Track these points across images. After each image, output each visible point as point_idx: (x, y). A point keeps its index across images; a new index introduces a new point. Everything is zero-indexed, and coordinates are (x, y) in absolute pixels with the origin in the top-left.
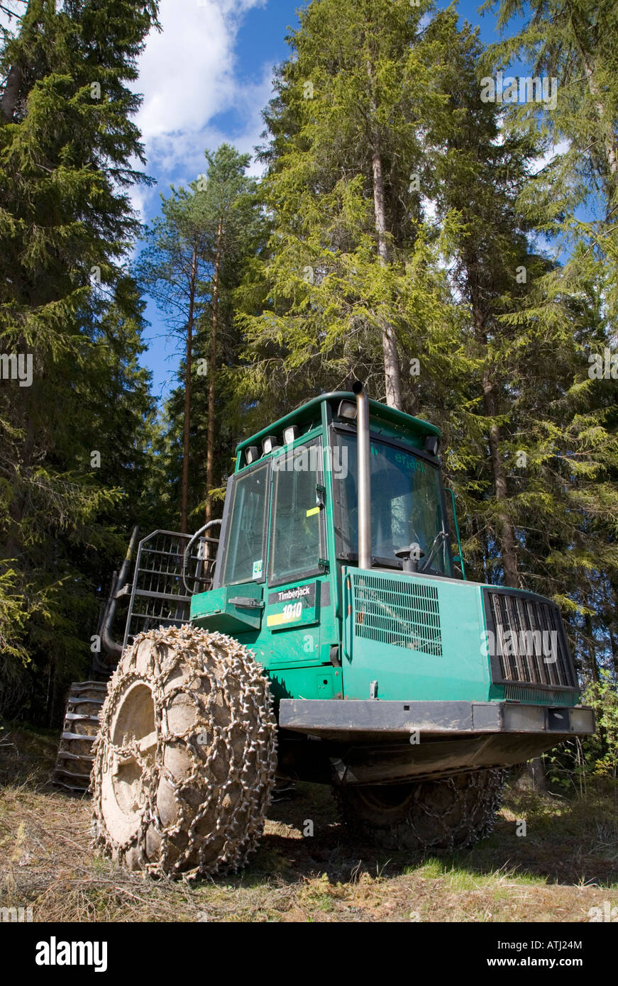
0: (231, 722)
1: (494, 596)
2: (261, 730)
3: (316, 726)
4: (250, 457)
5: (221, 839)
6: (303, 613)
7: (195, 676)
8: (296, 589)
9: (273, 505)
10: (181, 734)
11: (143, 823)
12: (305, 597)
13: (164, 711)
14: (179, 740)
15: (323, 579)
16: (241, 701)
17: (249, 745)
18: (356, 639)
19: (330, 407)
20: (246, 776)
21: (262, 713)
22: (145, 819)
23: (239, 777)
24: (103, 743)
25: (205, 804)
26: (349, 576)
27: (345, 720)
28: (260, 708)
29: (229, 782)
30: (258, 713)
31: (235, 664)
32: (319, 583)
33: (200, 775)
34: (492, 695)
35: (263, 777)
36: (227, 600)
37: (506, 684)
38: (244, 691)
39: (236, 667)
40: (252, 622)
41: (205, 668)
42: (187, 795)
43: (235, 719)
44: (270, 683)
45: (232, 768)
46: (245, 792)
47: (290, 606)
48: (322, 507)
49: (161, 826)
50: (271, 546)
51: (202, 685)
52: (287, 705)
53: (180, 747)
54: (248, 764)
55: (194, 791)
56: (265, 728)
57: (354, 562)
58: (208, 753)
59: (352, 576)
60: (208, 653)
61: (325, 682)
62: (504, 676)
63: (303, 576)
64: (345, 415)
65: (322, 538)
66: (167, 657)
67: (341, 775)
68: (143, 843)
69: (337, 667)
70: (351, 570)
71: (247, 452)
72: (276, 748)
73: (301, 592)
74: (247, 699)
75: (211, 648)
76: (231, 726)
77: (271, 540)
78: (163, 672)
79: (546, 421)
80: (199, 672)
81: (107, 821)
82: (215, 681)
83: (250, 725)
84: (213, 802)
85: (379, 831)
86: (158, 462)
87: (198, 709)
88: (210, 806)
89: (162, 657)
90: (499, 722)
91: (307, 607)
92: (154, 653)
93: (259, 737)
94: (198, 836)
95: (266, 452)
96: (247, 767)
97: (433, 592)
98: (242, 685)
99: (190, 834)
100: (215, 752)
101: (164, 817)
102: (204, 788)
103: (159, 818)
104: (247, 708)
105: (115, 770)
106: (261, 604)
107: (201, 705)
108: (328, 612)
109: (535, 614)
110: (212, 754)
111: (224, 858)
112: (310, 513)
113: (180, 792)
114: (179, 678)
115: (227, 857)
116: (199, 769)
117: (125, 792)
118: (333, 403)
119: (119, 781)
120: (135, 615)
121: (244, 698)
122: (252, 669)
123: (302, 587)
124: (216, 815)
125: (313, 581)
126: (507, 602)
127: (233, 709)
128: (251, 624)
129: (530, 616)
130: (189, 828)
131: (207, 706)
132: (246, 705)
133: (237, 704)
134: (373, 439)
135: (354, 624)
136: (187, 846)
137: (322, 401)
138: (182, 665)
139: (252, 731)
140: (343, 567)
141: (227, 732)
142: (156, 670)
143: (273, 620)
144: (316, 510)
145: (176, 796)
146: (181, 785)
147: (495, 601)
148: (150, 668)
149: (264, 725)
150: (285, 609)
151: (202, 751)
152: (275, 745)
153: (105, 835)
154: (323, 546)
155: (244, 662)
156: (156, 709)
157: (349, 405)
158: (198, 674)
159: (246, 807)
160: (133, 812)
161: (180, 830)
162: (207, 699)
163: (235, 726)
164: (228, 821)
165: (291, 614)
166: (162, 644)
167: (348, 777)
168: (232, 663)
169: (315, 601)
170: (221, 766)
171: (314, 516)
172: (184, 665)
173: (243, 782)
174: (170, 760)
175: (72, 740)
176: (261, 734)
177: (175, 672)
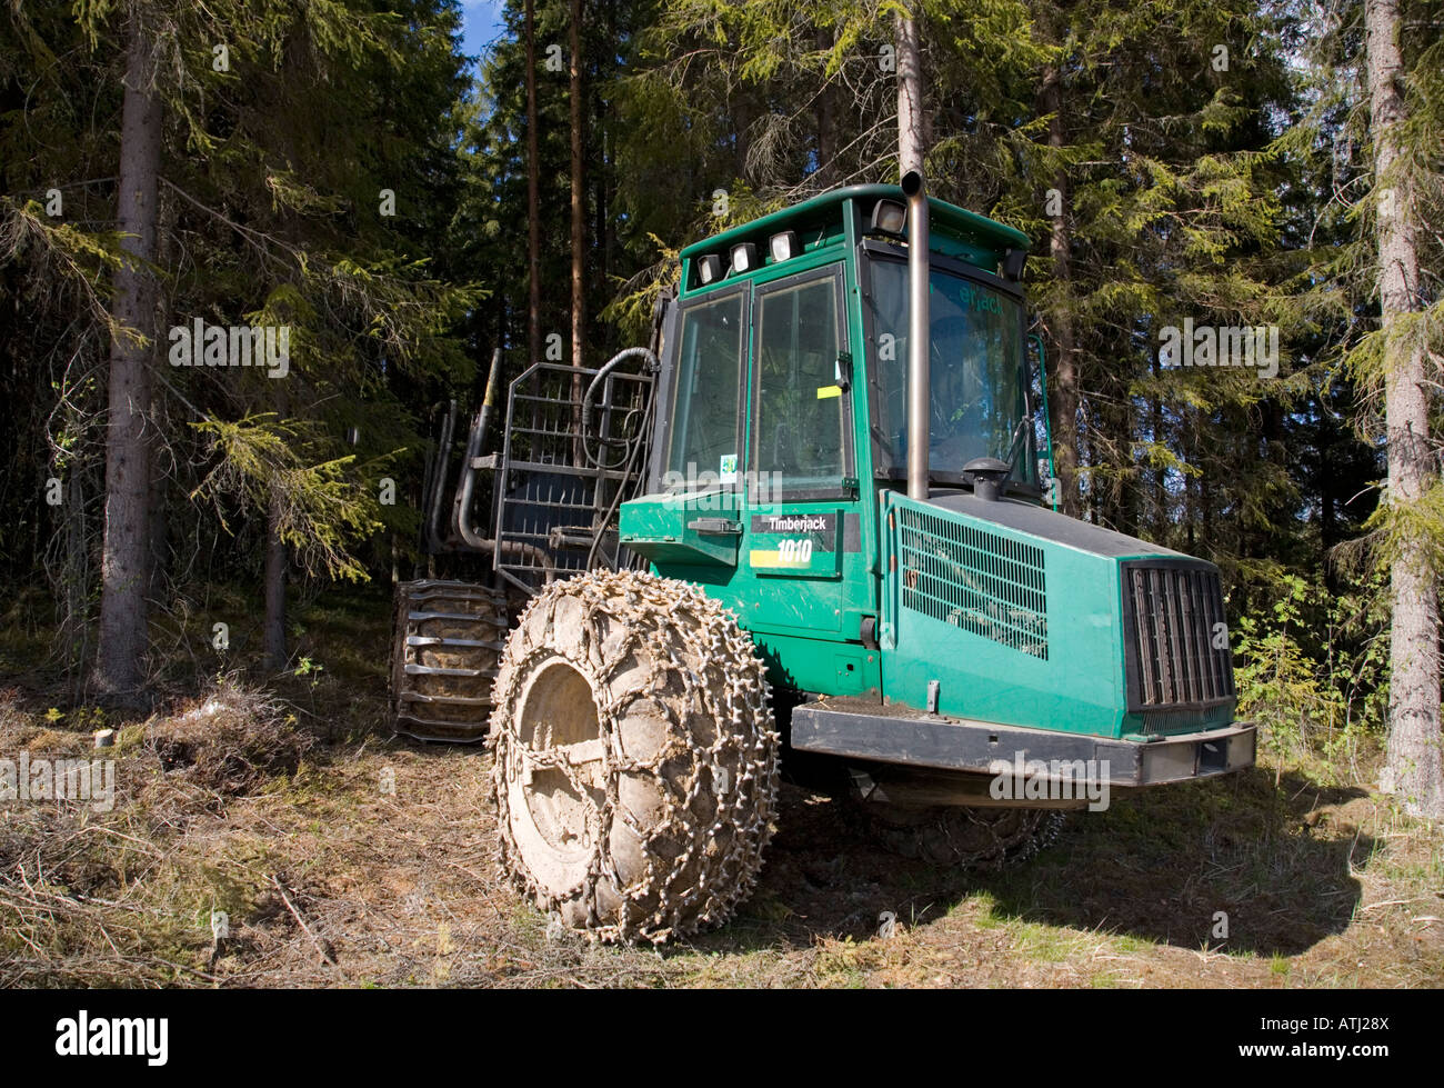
0: (716, 737)
1: (1135, 572)
2: (759, 745)
3: (850, 753)
4: (707, 273)
5: (704, 896)
6: (813, 557)
7: (660, 670)
8: (800, 517)
9: (755, 366)
10: (647, 764)
11: (590, 875)
12: (818, 534)
13: (614, 721)
14: (645, 771)
15: (849, 508)
16: (729, 705)
17: (744, 770)
18: (904, 611)
19: (859, 211)
20: (742, 815)
21: (758, 719)
22: (594, 870)
23: (731, 816)
24: (505, 737)
25: (685, 857)
26: (893, 510)
27: (897, 748)
28: (756, 711)
29: (718, 826)
30: (753, 718)
31: (716, 644)
32: (841, 513)
33: (676, 819)
34: (1125, 729)
35: (763, 809)
36: (686, 523)
37: (1147, 711)
38: (732, 687)
39: (717, 649)
40: (724, 555)
41: (673, 657)
42: (659, 847)
43: (723, 734)
44: (766, 668)
45: (721, 806)
46: (738, 834)
47: (791, 542)
48: (845, 389)
49: (620, 884)
50: (752, 436)
51: (669, 682)
52: (803, 717)
53: (644, 779)
54: (743, 797)
55: (668, 840)
56: (764, 742)
57: (900, 485)
58: (687, 787)
59: (897, 510)
60: (671, 627)
61: (850, 667)
62: (1143, 700)
63: (812, 497)
64: (884, 226)
65: (847, 441)
66: (608, 633)
67: (865, 792)
68: (591, 901)
69: (871, 650)
70: (895, 497)
71: (702, 262)
72: (779, 767)
73: (810, 524)
74: (738, 701)
75: (675, 618)
76: (717, 746)
77: (753, 425)
78: (608, 662)
79: (1151, 157)
80: (665, 664)
81: (523, 851)
82: (690, 678)
83: (745, 741)
84: (697, 851)
85: (894, 833)
86: (480, 172)
87: (669, 726)
88: (690, 858)
89: (601, 633)
90: (1135, 773)
91: (821, 550)
92: (588, 625)
93: (756, 755)
94: (672, 896)
95: (738, 269)
96: (742, 803)
97: (1037, 556)
98: (727, 678)
99: (662, 895)
100: (697, 785)
101: (623, 872)
102: (682, 835)
103: (616, 874)
104: (739, 716)
105: (528, 779)
106: (738, 528)
107: (673, 718)
108: (858, 562)
109: (1188, 591)
110: (692, 788)
111: (706, 917)
112: (824, 393)
113: (648, 844)
114: (633, 671)
115: (712, 917)
116: (676, 811)
117: (544, 810)
118: (864, 204)
119: (533, 792)
120: (513, 500)
121: (732, 699)
122: (739, 648)
123: (813, 516)
124: (698, 868)
125: (833, 508)
126: (1154, 579)
127: (719, 720)
128: (722, 558)
129: (1183, 597)
130: (661, 887)
131: (683, 720)
132: (736, 711)
133: (724, 710)
134: (937, 268)
135: (901, 587)
136: (657, 909)
137: (845, 198)
138: (636, 651)
139: (747, 749)
140: (882, 492)
141: (712, 755)
142: (593, 653)
143: (759, 558)
144: (832, 392)
145: (645, 849)
146: (650, 833)
147: (1138, 580)
148: (582, 648)
149: (763, 738)
150: (781, 545)
151: (678, 785)
152: (777, 762)
153: (523, 872)
154: (847, 454)
155: (726, 636)
156: (602, 720)
157: (892, 208)
158: (664, 667)
159: (740, 855)
160: (562, 844)
161: (650, 891)
162: (682, 706)
163: (724, 745)
164: (714, 873)
165: (793, 555)
166: (600, 612)
167: (875, 795)
168: (711, 643)
169: (834, 539)
170: (706, 803)
171: (834, 400)
172: (640, 651)
173: (737, 823)
174: (629, 796)
175: (419, 675)
176: (759, 750)
177: (627, 662)
